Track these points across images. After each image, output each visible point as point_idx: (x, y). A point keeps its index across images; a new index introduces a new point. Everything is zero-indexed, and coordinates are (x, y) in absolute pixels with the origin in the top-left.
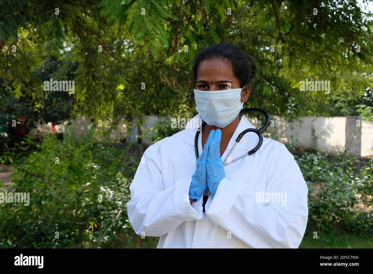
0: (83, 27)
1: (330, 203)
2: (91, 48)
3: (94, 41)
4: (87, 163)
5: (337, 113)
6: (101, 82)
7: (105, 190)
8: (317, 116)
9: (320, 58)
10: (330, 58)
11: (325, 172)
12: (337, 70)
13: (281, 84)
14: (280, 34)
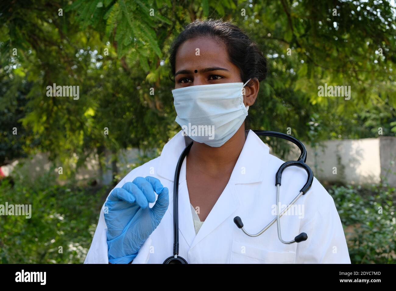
0: (39, 37)
1: (368, 248)
2: (51, 63)
3: (54, 54)
4: (49, 214)
5: (368, 134)
6: (65, 107)
7: (75, 249)
8: (343, 139)
9: (345, 65)
10: (357, 64)
11: (358, 209)
12: (366, 79)
13: (296, 100)
14: (294, 36)
